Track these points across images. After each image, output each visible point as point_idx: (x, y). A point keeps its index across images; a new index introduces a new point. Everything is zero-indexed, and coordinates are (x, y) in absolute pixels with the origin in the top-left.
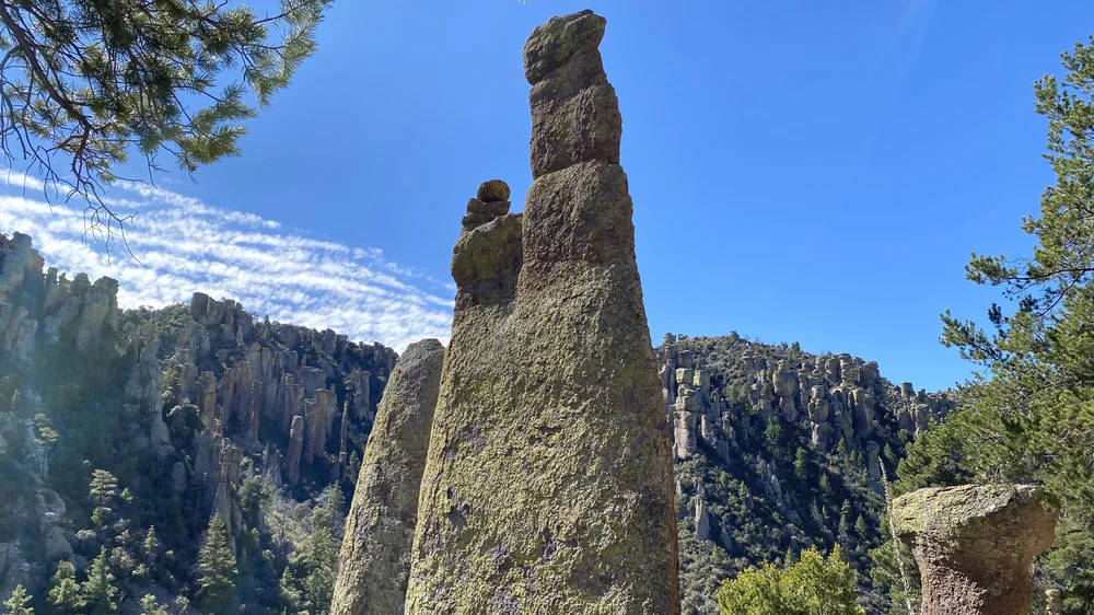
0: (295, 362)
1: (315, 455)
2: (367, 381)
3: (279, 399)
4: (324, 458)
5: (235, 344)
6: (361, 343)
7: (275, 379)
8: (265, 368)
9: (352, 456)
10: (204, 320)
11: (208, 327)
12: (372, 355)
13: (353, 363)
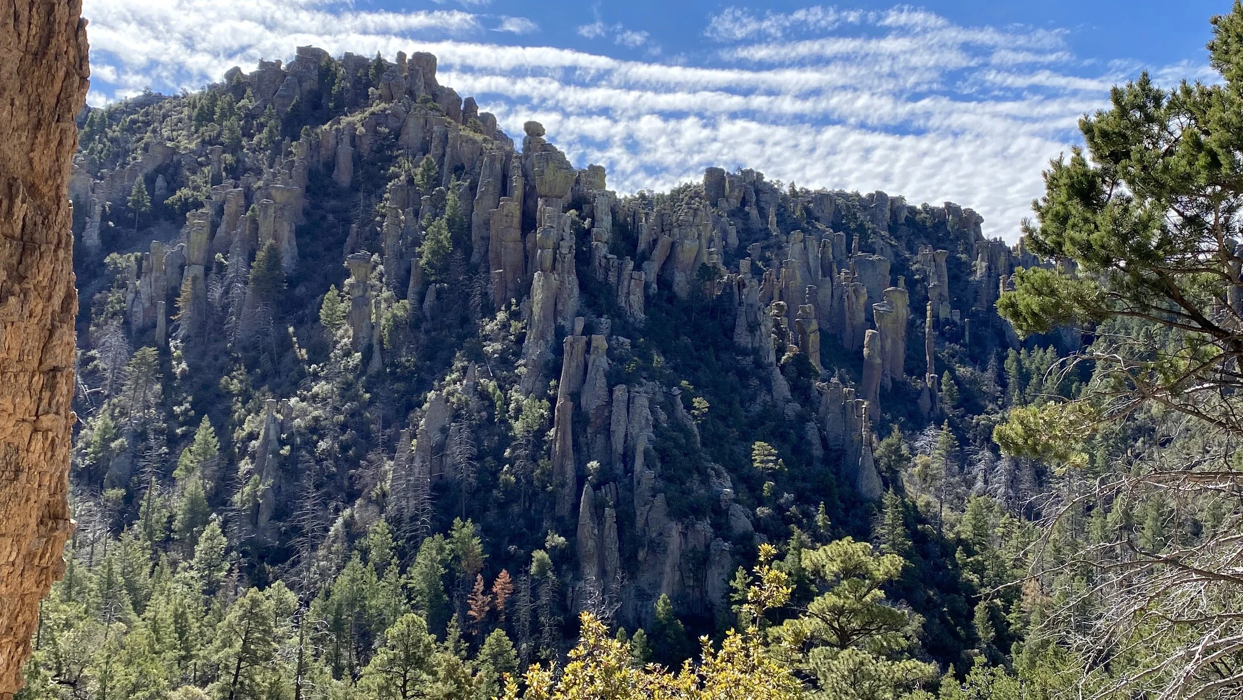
0: (844, 247)
1: (893, 379)
2: (944, 264)
3: (835, 305)
4: (905, 383)
5: (768, 235)
6: (925, 206)
7: (828, 278)
8: (811, 264)
9: (944, 379)
10: (723, 204)
11: (732, 214)
12: (944, 223)
13: (918, 237)
